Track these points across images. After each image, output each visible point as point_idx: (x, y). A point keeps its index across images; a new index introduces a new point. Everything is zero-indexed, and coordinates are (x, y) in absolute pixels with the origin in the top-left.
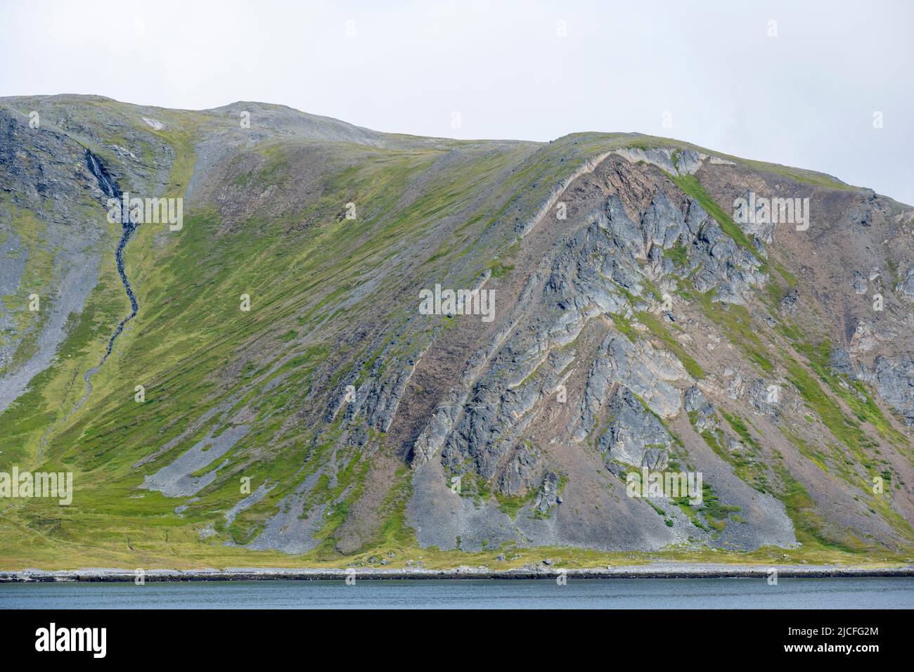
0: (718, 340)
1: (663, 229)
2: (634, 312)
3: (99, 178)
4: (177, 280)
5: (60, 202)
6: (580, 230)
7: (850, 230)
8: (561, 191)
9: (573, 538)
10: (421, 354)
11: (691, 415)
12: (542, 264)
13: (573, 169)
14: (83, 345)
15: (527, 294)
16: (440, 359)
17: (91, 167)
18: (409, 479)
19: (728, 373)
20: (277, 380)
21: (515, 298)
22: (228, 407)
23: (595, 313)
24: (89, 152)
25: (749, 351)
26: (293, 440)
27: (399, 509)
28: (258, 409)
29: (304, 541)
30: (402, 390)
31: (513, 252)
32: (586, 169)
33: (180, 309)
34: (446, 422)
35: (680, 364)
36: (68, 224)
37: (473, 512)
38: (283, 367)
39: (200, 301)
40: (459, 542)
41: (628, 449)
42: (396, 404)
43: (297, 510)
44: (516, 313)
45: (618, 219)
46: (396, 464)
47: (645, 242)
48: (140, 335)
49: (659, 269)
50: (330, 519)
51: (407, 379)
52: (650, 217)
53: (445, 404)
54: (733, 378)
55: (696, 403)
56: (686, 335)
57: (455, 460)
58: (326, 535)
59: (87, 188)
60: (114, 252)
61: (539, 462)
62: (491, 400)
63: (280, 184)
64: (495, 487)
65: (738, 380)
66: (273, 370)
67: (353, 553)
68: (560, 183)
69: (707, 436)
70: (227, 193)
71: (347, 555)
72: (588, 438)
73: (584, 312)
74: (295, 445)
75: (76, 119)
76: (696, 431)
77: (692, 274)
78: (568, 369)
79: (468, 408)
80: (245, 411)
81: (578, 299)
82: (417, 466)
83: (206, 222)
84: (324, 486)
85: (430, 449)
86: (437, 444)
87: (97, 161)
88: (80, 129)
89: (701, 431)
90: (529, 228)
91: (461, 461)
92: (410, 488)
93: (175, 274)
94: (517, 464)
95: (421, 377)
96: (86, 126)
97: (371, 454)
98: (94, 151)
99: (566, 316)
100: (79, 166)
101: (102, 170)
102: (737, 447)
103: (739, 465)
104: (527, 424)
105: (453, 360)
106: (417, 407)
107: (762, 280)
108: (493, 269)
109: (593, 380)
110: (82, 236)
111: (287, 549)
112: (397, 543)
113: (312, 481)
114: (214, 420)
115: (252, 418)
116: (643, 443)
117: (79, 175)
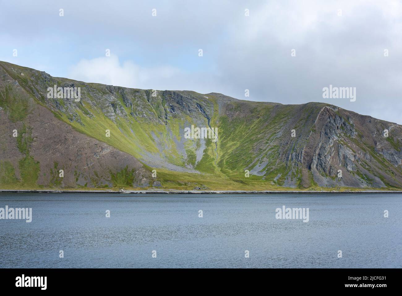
0: (355, 145)
1: (338, 123)
2: (340, 139)
3: (200, 109)
4: (225, 130)
5: (194, 113)
6: (327, 123)
7: (368, 123)
8: (319, 114)
9: (347, 185)
10: (304, 147)
11: (357, 160)
12: (322, 130)
13: (320, 110)
14: (211, 144)
15: (322, 136)
16: (308, 149)
17: (198, 106)
18: (311, 173)
20: (270, 152)
21: (319, 136)
22: (261, 158)
23: (335, 140)
25: (361, 148)
26: (281, 164)
27: (312, 179)
28: (268, 158)
29: (294, 185)
30: (303, 155)
31: (315, 127)
32: (322, 110)
33: (228, 137)
34: (315, 162)
35: (351, 150)
36: (197, 118)
37: (326, 180)
38: (269, 149)
39: (232, 135)
40: (327, 186)
41: (349, 167)
42: (302, 158)
43: (290, 179)
44: (321, 139)
46: (307, 170)
47: (336, 125)
48: (222, 142)
49: (340, 131)
50: (298, 181)
51: (303, 153)
52: (336, 120)
53: (314, 158)
55: (357, 158)
56: (349, 144)
57: (319, 169)
58: (298, 184)
59: (199, 111)
60: (208, 124)
61: (335, 170)
62: (323, 157)
63: (240, 111)
64: (329, 175)
65: (362, 154)
66: (267, 150)
67: (308, 188)
68: (319, 113)
69: (361, 164)
70: (228, 112)
71: (307, 188)
72: (342, 165)
73: (333, 139)
74: (282, 166)
75: (192, 96)
77: (346, 132)
78: (334, 151)
79: (318, 159)
80: (265, 158)
81: (331, 137)
82: (312, 170)
83: (226, 118)
84: (293, 174)
85: (314, 166)
86: (315, 166)
90: (316, 122)
91: (320, 169)
92: (312, 175)
93: (223, 129)
94: (332, 170)
95: (305, 152)
96: (195, 97)
97: (301, 168)
98: (198, 103)
99: (330, 140)
100: (196, 106)
101: (200, 107)
102: (367, 167)
103: (369, 171)
104: (330, 162)
105: (311, 149)
106: (307, 158)
107: (357, 133)
108: (312, 130)
109: (340, 153)
110: (200, 121)
111: (291, 187)
112: (315, 186)
113: (290, 173)
114: (258, 160)
115: (268, 160)
116: (352, 166)
117: (196, 108)
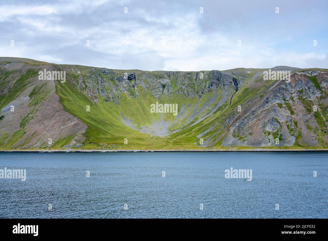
0: (302, 107)
1: (300, 87)
2: (285, 103)
3: (235, 83)
5: (226, 87)
9: (248, 144)
10: (240, 112)
11: (287, 122)
15: (262, 101)
16: (243, 113)
17: (234, 81)
18: (227, 134)
19: (300, 113)
23: (274, 103)
24: (234, 78)
25: (307, 109)
27: (222, 140)
31: (265, 93)
34: (237, 124)
35: (290, 112)
36: (226, 91)
37: (234, 140)
40: (228, 145)
41: (269, 128)
42: (233, 121)
44: (258, 104)
45: (288, 86)
47: (295, 89)
49: (296, 94)
50: (212, 141)
51: (236, 117)
52: (297, 85)
54: (300, 114)
55: (289, 119)
56: (295, 107)
57: (236, 131)
59: (232, 84)
61: (250, 131)
62: (246, 120)
64: (240, 136)
67: (210, 147)
70: (253, 84)
71: (208, 148)
72: (262, 126)
73: (272, 103)
76: (286, 124)
77: (303, 95)
78: (264, 114)
81: (271, 101)
82: (229, 132)
83: (248, 89)
85: (232, 129)
86: (234, 128)
87: (235, 79)
88: (234, 74)
89: (287, 124)
90: (271, 88)
92: (226, 136)
94: (245, 131)
95: (238, 116)
99: (267, 104)
100: (231, 81)
101: (236, 81)
102: (293, 127)
103: (291, 131)
104: (251, 124)
108: (260, 96)
110: (228, 93)
112: (218, 145)
114: (213, 125)
115: (217, 124)
117: (231, 82)
